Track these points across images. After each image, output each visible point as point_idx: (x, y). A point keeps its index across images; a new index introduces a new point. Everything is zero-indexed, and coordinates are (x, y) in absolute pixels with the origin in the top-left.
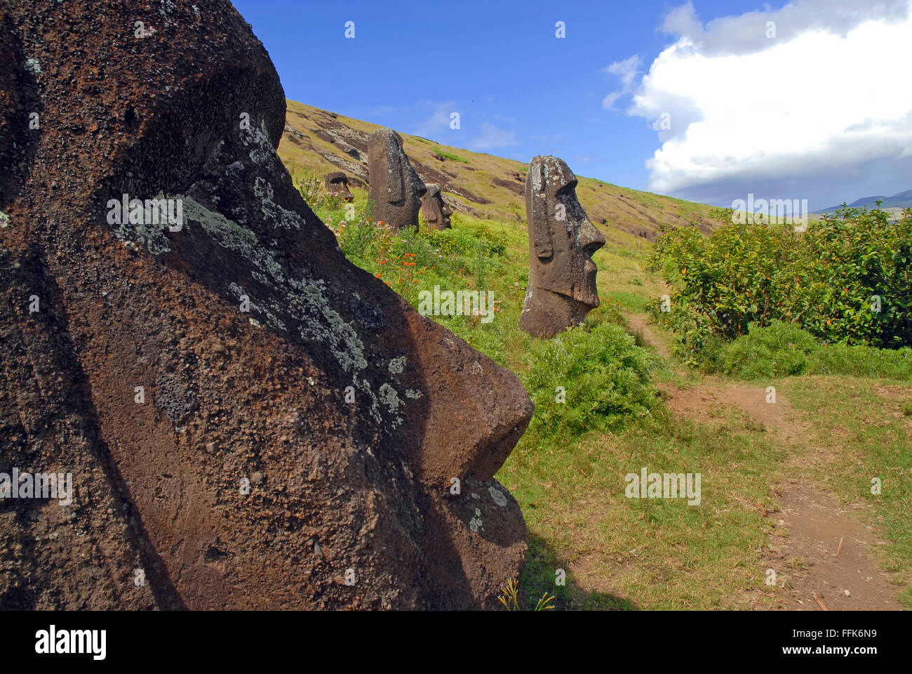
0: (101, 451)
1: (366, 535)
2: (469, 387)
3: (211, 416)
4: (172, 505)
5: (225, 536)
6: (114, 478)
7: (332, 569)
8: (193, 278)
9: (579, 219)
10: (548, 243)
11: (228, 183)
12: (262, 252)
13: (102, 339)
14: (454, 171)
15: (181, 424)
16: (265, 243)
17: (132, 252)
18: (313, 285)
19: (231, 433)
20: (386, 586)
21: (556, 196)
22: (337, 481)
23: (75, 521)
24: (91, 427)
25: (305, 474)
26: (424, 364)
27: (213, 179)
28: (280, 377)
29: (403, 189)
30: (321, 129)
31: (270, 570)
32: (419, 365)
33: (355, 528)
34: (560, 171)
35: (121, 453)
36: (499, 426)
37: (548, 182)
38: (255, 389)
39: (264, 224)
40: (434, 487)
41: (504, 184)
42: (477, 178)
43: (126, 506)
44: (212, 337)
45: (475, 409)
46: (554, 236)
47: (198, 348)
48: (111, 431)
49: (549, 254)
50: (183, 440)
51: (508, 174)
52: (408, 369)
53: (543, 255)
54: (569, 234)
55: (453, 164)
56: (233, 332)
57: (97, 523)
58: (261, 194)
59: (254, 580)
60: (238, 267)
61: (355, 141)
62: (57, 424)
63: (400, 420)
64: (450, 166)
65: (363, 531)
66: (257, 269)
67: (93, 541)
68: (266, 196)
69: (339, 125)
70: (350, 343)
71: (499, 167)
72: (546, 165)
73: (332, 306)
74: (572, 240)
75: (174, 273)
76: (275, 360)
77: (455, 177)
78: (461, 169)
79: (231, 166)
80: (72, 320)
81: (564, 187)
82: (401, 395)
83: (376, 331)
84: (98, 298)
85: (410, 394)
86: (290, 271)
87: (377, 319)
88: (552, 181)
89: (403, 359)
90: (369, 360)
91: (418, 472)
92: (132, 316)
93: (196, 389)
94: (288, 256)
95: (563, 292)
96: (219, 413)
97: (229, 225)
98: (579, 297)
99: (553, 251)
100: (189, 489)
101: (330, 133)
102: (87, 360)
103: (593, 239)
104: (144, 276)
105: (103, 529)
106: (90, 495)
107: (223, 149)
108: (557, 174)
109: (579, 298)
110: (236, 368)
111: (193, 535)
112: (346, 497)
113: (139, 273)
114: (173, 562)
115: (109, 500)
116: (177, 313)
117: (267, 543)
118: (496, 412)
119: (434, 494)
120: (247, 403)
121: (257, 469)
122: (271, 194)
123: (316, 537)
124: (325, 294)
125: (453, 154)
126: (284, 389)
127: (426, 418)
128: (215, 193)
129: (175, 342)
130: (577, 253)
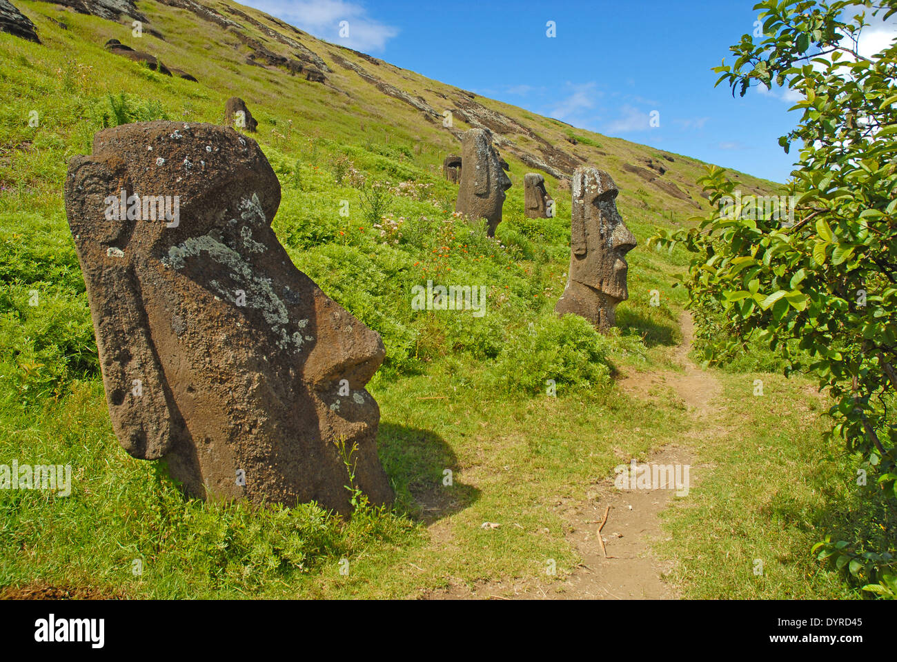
0: (151, 344)
1: (252, 390)
2: (340, 338)
3: (191, 334)
4: (176, 367)
5: (195, 383)
6: (155, 355)
7: (236, 403)
8: (192, 279)
9: (615, 223)
10: (583, 243)
11: (228, 230)
12: (242, 263)
13: (153, 301)
14: (585, 155)
15: (180, 336)
16: (244, 259)
17: (167, 268)
18: (265, 281)
19: (199, 341)
20: (261, 415)
21: (593, 202)
22: (240, 366)
23: (139, 368)
24: (148, 333)
25: (227, 361)
26: (318, 324)
27: (220, 228)
28: (222, 321)
29: (489, 183)
30: (457, 108)
31: (212, 399)
32: (315, 324)
33: (247, 386)
34: (598, 181)
35: (158, 345)
36: (349, 359)
37: (587, 190)
38: (209, 324)
39: (244, 250)
40: (308, 383)
41: (634, 170)
42: (608, 163)
43: (159, 366)
44: (194, 303)
45: (338, 349)
46: (589, 237)
47: (188, 306)
48: (155, 336)
49: (583, 252)
50: (181, 342)
51: (640, 160)
52: (308, 325)
53: (578, 252)
54: (602, 236)
55: (585, 148)
56: (204, 301)
57: (147, 371)
58: (244, 235)
59: (205, 402)
60: (222, 272)
61: (490, 122)
62: (136, 331)
63: (299, 350)
64: (582, 150)
65: (250, 388)
66: (235, 273)
67: (146, 377)
68: (247, 236)
69: (475, 105)
70: (281, 311)
71: (632, 153)
72: (586, 176)
73: (274, 292)
74: (604, 241)
75: (183, 277)
76: (221, 314)
77: (585, 161)
78: (593, 153)
79: (230, 222)
80: (143, 293)
81: (601, 195)
82: (303, 338)
83: (294, 305)
84: (153, 285)
85: (307, 338)
86: (255, 274)
87: (296, 300)
88: (591, 190)
89: (307, 320)
90: (290, 319)
91: (300, 375)
92: (164, 293)
93: (186, 322)
94: (254, 266)
95: (593, 285)
96: (194, 333)
97: (227, 250)
98: (606, 290)
99: (586, 249)
100: (182, 362)
101: (465, 113)
102: (148, 308)
103: (624, 241)
104: (170, 278)
105: (149, 373)
106: (145, 359)
107: (226, 213)
108: (595, 183)
109: (607, 292)
110: (202, 316)
111: (183, 381)
112: (244, 373)
113: (168, 277)
114: (175, 391)
115: (152, 362)
116: (181, 293)
117: (211, 387)
118: (350, 351)
119: (309, 387)
120: (205, 330)
121: (208, 356)
122: (250, 234)
123: (230, 388)
124: (271, 286)
125: (586, 138)
126: (222, 326)
127: (311, 350)
128: (222, 234)
129: (179, 304)
130: (609, 252)
